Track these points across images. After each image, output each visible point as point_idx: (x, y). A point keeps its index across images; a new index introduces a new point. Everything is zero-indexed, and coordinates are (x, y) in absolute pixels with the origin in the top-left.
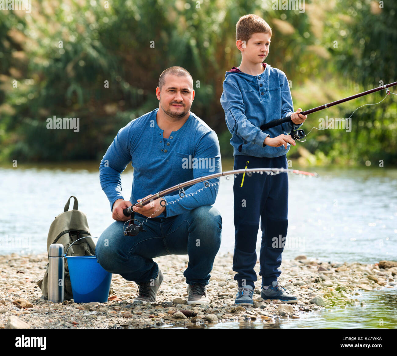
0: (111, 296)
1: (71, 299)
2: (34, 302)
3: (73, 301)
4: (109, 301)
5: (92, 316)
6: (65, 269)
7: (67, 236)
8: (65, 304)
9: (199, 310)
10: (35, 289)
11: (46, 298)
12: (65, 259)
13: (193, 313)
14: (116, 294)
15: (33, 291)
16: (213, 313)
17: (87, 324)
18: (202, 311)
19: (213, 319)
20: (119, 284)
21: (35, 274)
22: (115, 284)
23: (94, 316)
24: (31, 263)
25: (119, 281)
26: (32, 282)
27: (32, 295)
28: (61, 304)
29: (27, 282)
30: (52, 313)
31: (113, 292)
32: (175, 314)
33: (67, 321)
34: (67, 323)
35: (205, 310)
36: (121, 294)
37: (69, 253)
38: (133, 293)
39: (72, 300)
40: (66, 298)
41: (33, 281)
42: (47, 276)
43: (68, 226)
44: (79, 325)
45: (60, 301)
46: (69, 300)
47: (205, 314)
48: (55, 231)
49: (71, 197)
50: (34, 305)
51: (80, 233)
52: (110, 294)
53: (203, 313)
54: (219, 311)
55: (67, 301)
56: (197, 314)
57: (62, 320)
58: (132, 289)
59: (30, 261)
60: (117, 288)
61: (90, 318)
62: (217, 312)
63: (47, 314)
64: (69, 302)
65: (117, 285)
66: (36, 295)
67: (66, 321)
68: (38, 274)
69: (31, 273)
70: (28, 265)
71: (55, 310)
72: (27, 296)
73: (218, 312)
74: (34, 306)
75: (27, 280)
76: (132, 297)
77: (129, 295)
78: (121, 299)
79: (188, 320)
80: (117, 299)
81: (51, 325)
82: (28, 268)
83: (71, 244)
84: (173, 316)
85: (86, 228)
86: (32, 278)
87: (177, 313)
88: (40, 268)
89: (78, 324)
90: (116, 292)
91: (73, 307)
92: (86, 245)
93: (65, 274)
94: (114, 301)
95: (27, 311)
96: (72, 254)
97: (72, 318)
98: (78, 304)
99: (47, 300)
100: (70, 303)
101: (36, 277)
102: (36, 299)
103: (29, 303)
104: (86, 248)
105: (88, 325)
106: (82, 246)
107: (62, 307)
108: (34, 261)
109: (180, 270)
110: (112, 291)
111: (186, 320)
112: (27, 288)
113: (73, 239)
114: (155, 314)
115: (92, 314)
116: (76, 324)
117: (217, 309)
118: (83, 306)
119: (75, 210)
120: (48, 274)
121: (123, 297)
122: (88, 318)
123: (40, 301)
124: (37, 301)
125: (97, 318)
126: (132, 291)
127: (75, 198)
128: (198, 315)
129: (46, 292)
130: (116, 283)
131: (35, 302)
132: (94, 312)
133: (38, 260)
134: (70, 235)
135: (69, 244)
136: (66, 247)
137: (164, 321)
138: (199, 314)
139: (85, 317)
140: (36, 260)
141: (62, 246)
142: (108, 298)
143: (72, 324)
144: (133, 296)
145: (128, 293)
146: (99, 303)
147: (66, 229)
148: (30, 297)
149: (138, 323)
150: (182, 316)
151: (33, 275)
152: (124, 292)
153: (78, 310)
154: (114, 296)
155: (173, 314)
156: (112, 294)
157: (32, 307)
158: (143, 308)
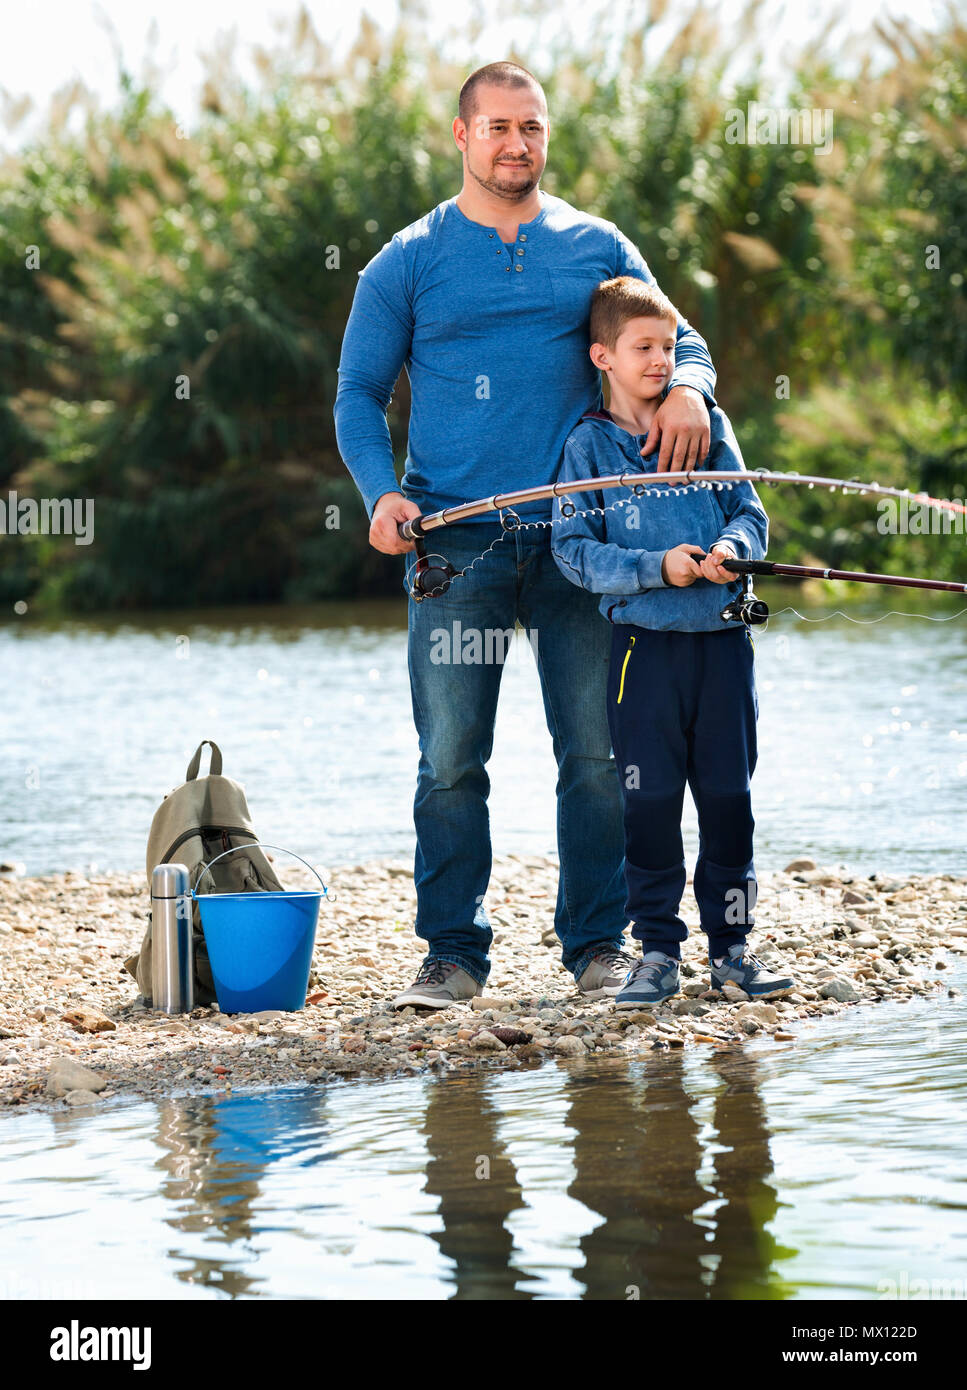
0: (313, 992)
1: (213, 1004)
2: (118, 1014)
3: (218, 1009)
4: (308, 1005)
5: (263, 1048)
6: (195, 927)
7: (196, 843)
8: (197, 1017)
9: (538, 1024)
10: (122, 976)
11: (148, 1003)
12: (194, 903)
13: (522, 1033)
14: (325, 985)
15: (117, 982)
16: (572, 1032)
17: (252, 1072)
18: (545, 1029)
19: (574, 1048)
20: (335, 955)
21: (123, 933)
22: (325, 956)
23: (269, 1051)
24: (112, 901)
25: (335, 948)
26: (114, 957)
27: (114, 994)
28: (187, 1016)
29: (101, 956)
30: (163, 1044)
31: (320, 982)
32: (475, 1039)
33: (201, 1066)
34: (200, 1069)
35: (551, 1025)
36: (340, 987)
37: (204, 887)
38: (370, 983)
39: (215, 1005)
40: (199, 1002)
41: (118, 953)
42: (148, 945)
43: (198, 818)
44: (232, 1075)
45: (182, 1008)
46: (207, 1005)
47: (551, 1035)
48: (166, 830)
49: (204, 743)
50: (118, 1021)
51: (228, 835)
52: (311, 986)
53: (548, 1033)
54: (589, 1028)
55: (201, 1009)
56: (531, 1036)
57: (188, 1065)
58: (368, 972)
59: (111, 894)
60: (328, 968)
61: (259, 1056)
62: (584, 1029)
63: (150, 1046)
64: (207, 1011)
65: (331, 958)
66: (123, 993)
67: (198, 1065)
68: (130, 932)
69: (113, 930)
70: (107, 905)
71: (172, 1036)
72: (101, 997)
73: (586, 1029)
74: (117, 1025)
75: (102, 950)
76: (368, 993)
77: (359, 989)
78: (338, 999)
79: (509, 1052)
80: (330, 999)
81: (161, 1076)
82: (105, 917)
83: (208, 863)
84: (470, 1043)
85: (245, 820)
86: (113, 943)
87: (481, 1036)
88: (136, 916)
89: (230, 1073)
90: (328, 980)
91: (218, 1024)
92: (247, 863)
93: (193, 939)
94: (323, 1004)
95: (100, 1041)
96: (210, 889)
97: (214, 1058)
98: (230, 1015)
99: (152, 1007)
100: (209, 1015)
101: (126, 942)
102: (125, 1004)
103: (105, 1019)
104: (247, 872)
105: (255, 1074)
106: (237, 866)
107: (190, 1026)
108: (122, 894)
109: (493, 911)
110: (315, 978)
111: (502, 1053)
112: (102, 973)
113: (212, 849)
114: (424, 1039)
115: (265, 1046)
116: (224, 1073)
117: (582, 1022)
118: (242, 1024)
119: (215, 776)
120: (150, 941)
121: (344, 992)
122: (255, 1056)
123: (134, 1009)
124: (126, 1010)
125: (277, 1056)
126: (367, 977)
127: (212, 744)
128: (534, 1039)
129: (147, 985)
130: (328, 954)
131: (121, 1012)
132: (269, 1040)
133: (131, 892)
134: (203, 840)
135: (203, 863)
136: (195, 871)
137: (448, 1058)
138: (538, 1037)
139: (246, 1054)
140: (127, 889)
141: (184, 869)
142: (307, 997)
143: (214, 1072)
144: (370, 989)
145: (356, 984)
146: (283, 1013)
147: (194, 825)
148: (108, 1000)
149: (381, 1066)
150: (494, 1044)
151: (119, 935)
152: (347, 980)
153: (230, 1033)
154: (321, 991)
155: (470, 1040)
156: (317, 986)
157: (113, 1028)
158: (395, 1024)
